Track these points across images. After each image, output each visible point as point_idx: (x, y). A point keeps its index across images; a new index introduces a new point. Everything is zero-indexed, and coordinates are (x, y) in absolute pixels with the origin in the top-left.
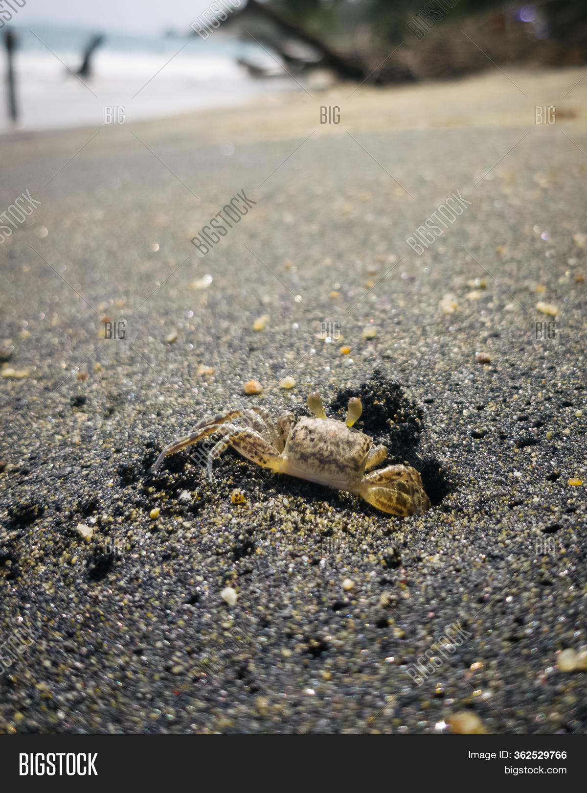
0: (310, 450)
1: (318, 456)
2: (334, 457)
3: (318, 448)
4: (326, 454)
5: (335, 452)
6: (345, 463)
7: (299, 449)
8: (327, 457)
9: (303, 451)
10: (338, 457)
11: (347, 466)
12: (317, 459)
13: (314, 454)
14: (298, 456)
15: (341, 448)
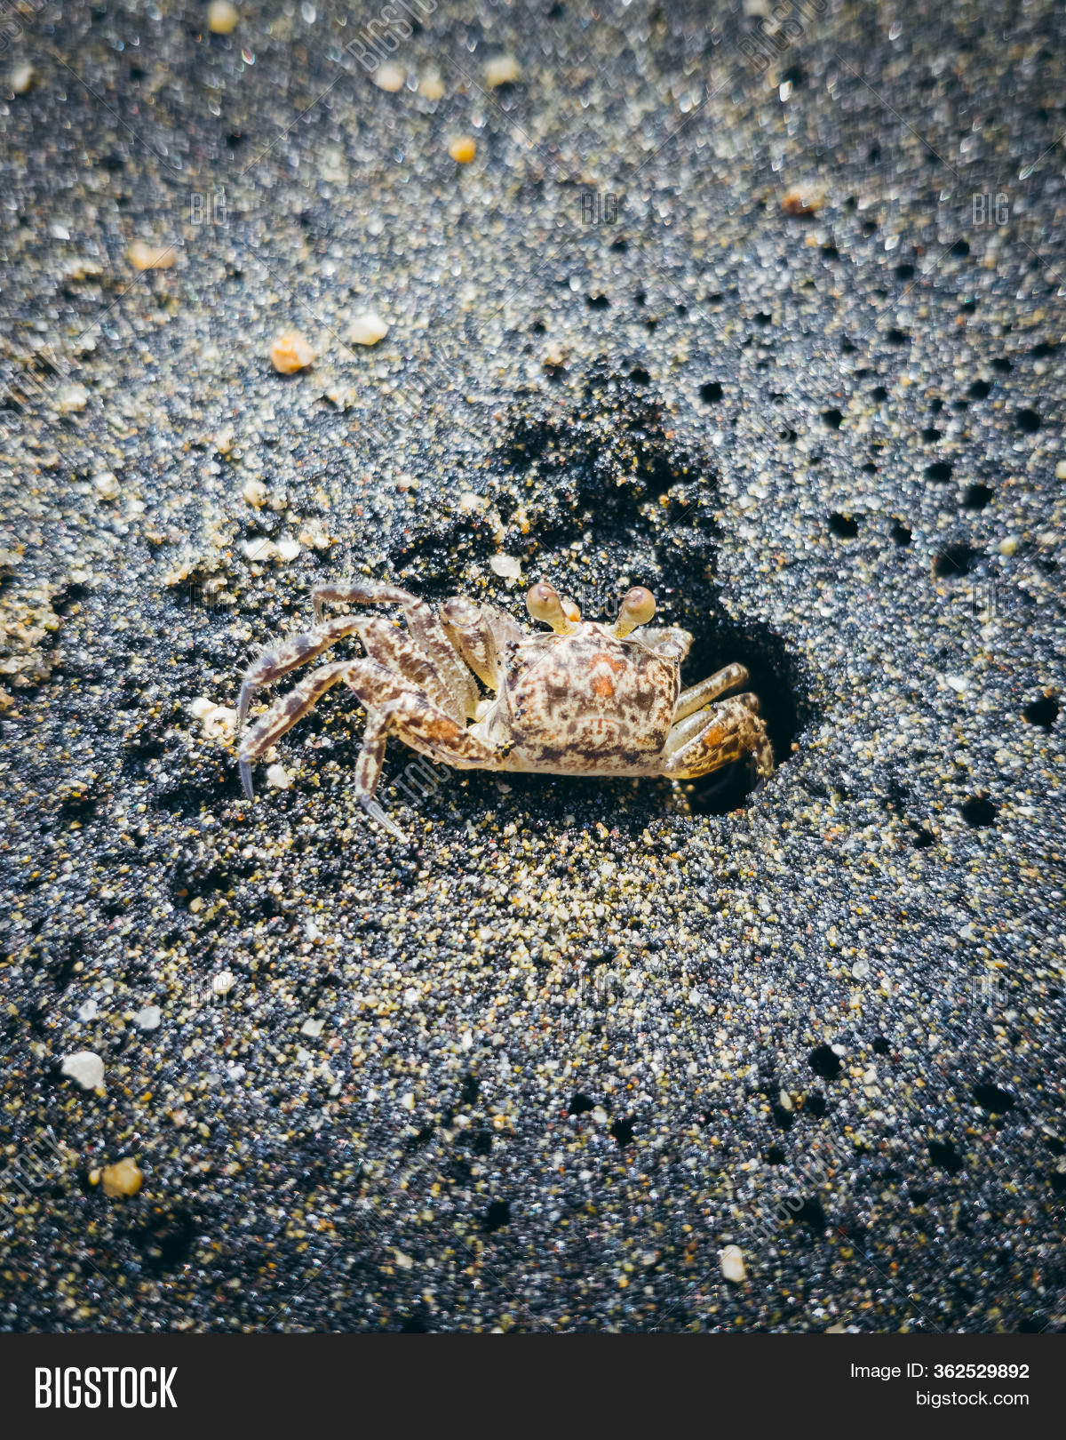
0: (563, 740)
1: (583, 747)
2: (616, 743)
3: (579, 731)
4: (598, 740)
5: (617, 730)
6: (639, 747)
7: (538, 740)
8: (603, 745)
9: (548, 744)
10: (624, 740)
11: (643, 752)
12: (580, 753)
13: (573, 747)
14: (538, 753)
15: (628, 716)
